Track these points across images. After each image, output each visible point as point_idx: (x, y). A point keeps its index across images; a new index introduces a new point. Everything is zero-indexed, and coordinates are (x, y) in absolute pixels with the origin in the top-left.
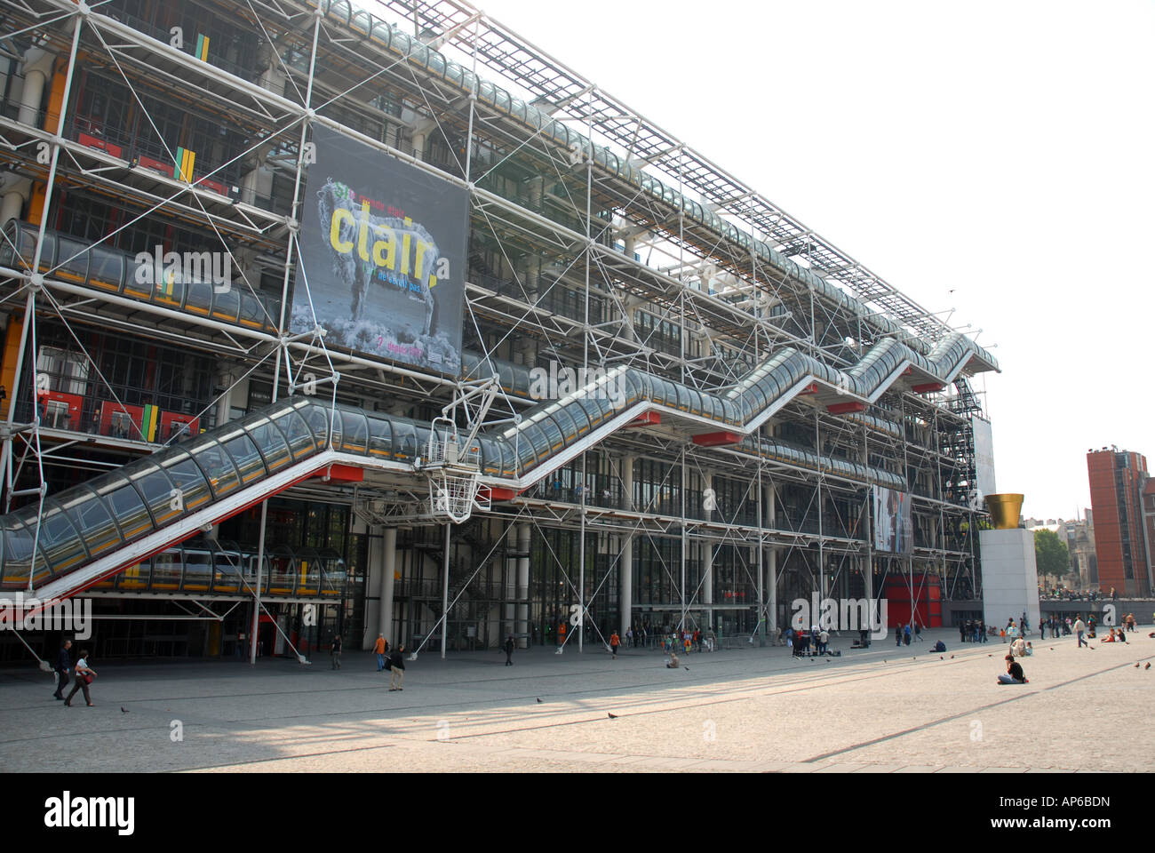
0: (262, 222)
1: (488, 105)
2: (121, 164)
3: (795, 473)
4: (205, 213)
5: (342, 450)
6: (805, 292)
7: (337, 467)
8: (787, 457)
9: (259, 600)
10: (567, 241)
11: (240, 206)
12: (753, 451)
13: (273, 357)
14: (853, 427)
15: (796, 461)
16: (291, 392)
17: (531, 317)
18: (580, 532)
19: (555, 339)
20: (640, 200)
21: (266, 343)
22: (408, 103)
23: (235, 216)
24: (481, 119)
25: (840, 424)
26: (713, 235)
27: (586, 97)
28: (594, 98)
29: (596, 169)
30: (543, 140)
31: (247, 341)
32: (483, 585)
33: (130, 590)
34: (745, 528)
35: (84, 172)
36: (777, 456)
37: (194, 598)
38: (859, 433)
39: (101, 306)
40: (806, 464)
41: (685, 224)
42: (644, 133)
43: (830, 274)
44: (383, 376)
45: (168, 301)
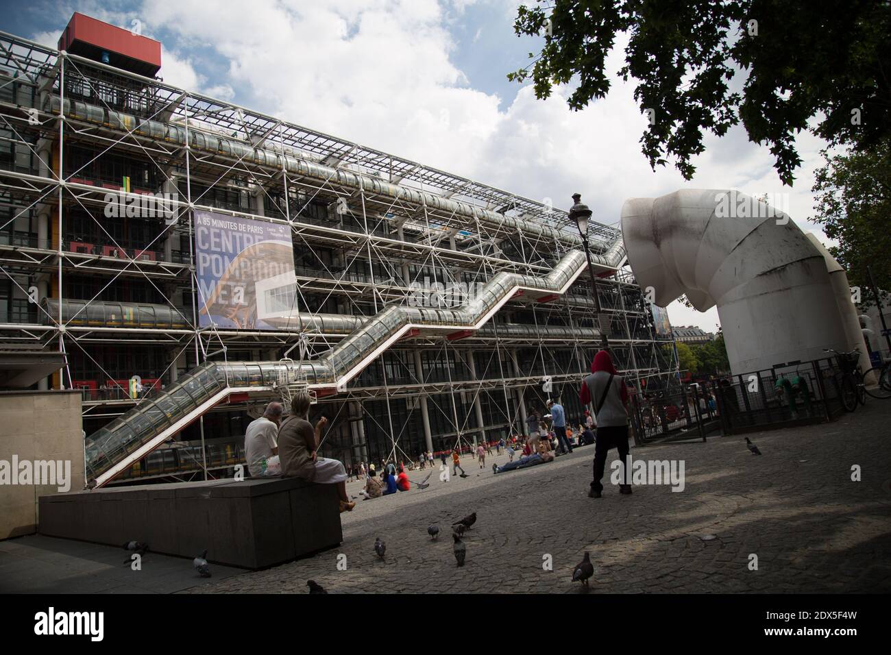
0: (174, 270)
1: (295, 173)
2: (94, 257)
3: (522, 342)
4: (142, 272)
5: (234, 386)
6: (516, 232)
7: (232, 395)
8: (516, 334)
9: (206, 470)
10: (355, 239)
11: (162, 264)
12: (492, 335)
13: (194, 340)
14: (561, 307)
15: (521, 335)
16: (205, 358)
17: (338, 287)
18: (386, 400)
19: (354, 297)
20: (397, 204)
21: (188, 335)
22: (250, 181)
23: (159, 269)
24: (292, 181)
25: (550, 306)
26: (448, 213)
27: (354, 152)
28: (359, 150)
29: (367, 193)
30: (330, 184)
31: (177, 336)
32: (339, 439)
33: (137, 476)
34: (492, 381)
35: (76, 266)
36: (508, 335)
37: (171, 475)
38: (566, 309)
39: (96, 335)
40: (529, 335)
41: (429, 211)
42: (394, 163)
43: (535, 215)
44: (257, 338)
45: (132, 324)
